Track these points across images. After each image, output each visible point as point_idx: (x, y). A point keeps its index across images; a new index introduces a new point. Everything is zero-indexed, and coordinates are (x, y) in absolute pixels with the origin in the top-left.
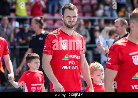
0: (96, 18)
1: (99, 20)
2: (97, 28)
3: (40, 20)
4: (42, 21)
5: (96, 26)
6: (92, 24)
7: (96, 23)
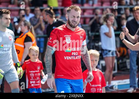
2: (124, 16)
3: (50, 10)
4: (52, 11)
5: (122, 14)
7: (122, 12)
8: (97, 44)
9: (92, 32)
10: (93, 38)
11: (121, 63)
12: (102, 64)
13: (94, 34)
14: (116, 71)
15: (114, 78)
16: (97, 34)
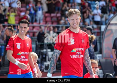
0: (60, 26)
1: (62, 27)
6: (58, 30)
7: (60, 29)
8: (42, 51)
9: (39, 42)
10: (39, 46)
11: (59, 65)
12: (45, 65)
13: (40, 43)
14: (55, 70)
15: (54, 75)
16: (42, 43)
